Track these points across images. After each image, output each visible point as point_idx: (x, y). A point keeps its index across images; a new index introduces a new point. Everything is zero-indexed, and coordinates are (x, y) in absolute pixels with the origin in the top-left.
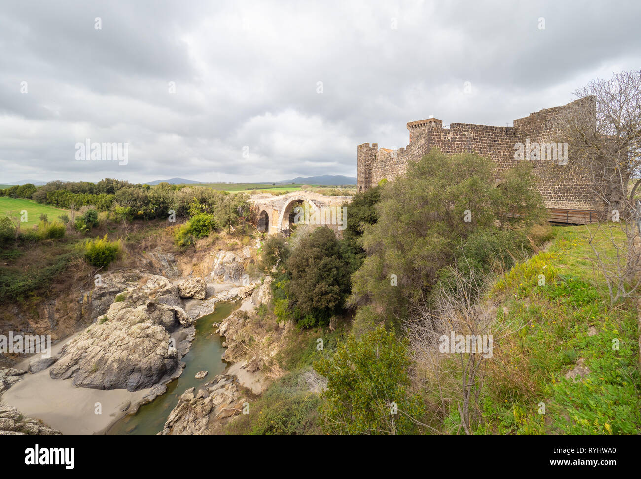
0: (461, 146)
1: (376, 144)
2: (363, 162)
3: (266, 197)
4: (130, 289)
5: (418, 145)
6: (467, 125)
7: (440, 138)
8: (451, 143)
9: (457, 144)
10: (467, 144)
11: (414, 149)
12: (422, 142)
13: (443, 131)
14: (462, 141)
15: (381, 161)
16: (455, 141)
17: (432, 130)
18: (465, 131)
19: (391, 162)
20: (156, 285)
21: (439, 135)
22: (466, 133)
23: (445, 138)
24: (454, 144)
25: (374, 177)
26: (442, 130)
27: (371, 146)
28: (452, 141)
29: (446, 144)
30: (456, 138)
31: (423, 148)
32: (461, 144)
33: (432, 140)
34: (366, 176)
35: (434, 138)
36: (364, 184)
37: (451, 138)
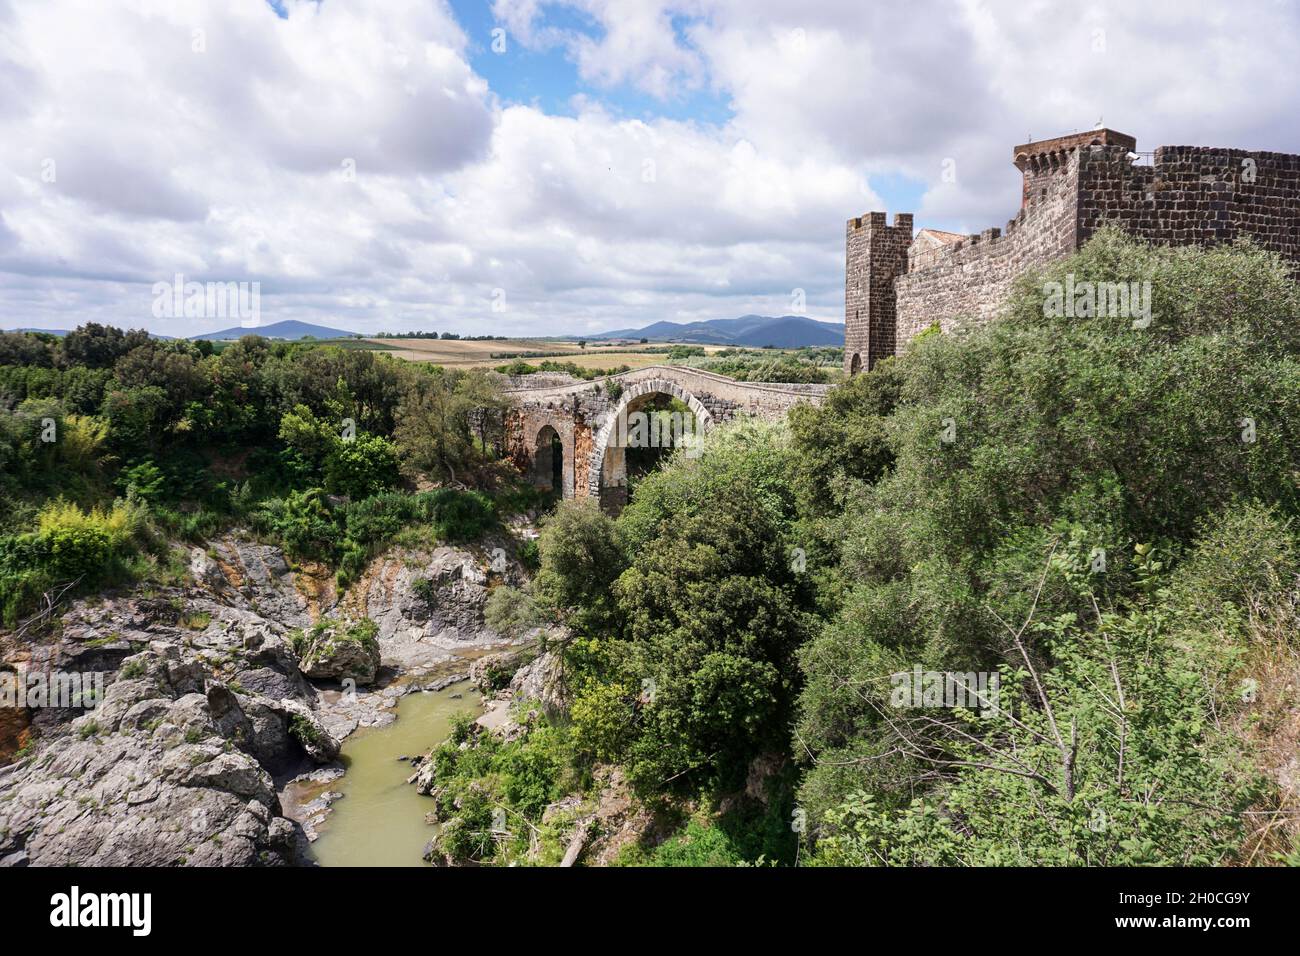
0: (1189, 225)
1: (909, 217)
2: (866, 274)
3: (555, 384)
4: (161, 645)
5: (1043, 220)
6: (1215, 152)
7: (1119, 196)
8: (1154, 215)
9: (1175, 216)
10: (1211, 216)
11: (1031, 232)
12: (1056, 210)
13: (1127, 173)
14: (1192, 206)
15: (926, 272)
16: (1171, 206)
17: (1092, 168)
18: (1206, 172)
19: (957, 275)
20: (233, 636)
21: (1115, 186)
22: (1211, 180)
23: (1135, 197)
24: (1165, 215)
25: (901, 323)
26: (1127, 168)
27: (891, 222)
28: (1160, 205)
29: (1138, 216)
30: (1174, 197)
31: (1058, 229)
32: (1191, 215)
33: (1089, 204)
34: (872, 319)
35: (1099, 196)
36: (866, 345)
37: (1157, 196)
